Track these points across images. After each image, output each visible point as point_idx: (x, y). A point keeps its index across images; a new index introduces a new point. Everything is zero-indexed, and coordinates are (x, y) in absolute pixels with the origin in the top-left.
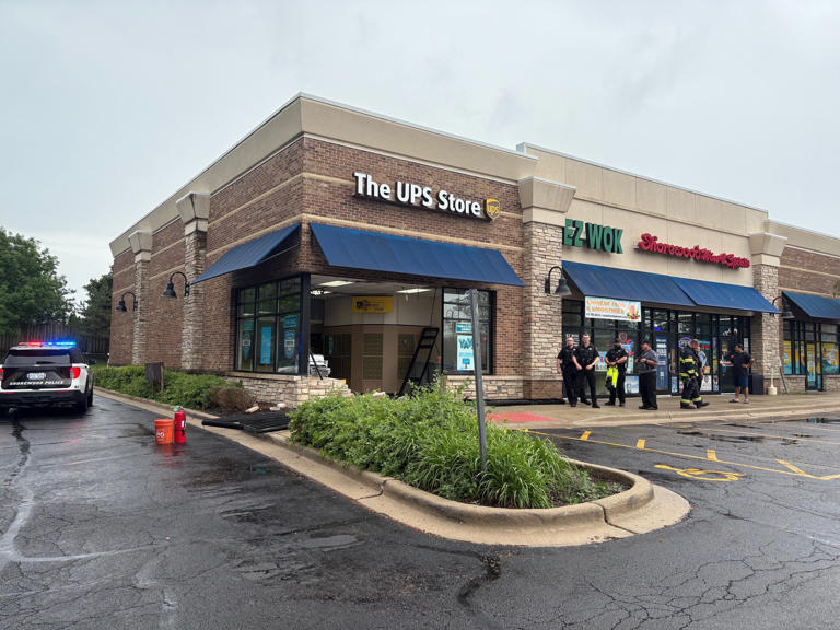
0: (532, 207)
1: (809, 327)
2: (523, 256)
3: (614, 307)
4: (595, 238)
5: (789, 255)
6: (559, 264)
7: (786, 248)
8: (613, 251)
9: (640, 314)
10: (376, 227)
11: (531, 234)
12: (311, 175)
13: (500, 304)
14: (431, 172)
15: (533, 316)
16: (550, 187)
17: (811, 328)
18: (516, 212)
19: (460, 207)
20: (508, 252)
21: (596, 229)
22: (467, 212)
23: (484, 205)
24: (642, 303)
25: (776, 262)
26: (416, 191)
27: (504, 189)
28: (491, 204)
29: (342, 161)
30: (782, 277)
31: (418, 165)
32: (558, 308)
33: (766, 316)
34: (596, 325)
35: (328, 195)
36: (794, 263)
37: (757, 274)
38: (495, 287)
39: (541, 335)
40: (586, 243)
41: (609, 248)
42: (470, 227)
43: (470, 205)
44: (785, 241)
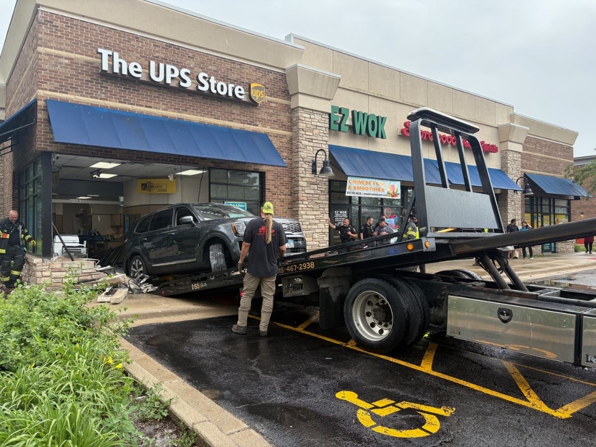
0: (298, 93)
1: (545, 202)
2: (291, 139)
3: (376, 186)
4: (360, 125)
5: (529, 142)
6: (326, 148)
7: (527, 138)
8: (377, 136)
9: (399, 191)
10: (129, 107)
11: (298, 119)
12: (48, 50)
13: (269, 184)
14: (192, 55)
15: (300, 195)
16: (315, 75)
17: (547, 203)
18: (283, 98)
19: (222, 90)
20: (277, 136)
21: (361, 116)
22: (230, 94)
23: (249, 90)
24: (402, 182)
25: (519, 148)
26: (173, 71)
27: (271, 76)
28: (256, 88)
29: (86, 38)
30: (525, 161)
31: (178, 48)
32: (325, 187)
33: (510, 193)
34: (363, 202)
35: (69, 72)
36: (535, 150)
37: (504, 159)
38: (264, 168)
39: (308, 213)
40: (352, 128)
41: (373, 133)
42: (236, 110)
43: (234, 89)
44: (527, 131)
